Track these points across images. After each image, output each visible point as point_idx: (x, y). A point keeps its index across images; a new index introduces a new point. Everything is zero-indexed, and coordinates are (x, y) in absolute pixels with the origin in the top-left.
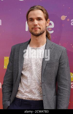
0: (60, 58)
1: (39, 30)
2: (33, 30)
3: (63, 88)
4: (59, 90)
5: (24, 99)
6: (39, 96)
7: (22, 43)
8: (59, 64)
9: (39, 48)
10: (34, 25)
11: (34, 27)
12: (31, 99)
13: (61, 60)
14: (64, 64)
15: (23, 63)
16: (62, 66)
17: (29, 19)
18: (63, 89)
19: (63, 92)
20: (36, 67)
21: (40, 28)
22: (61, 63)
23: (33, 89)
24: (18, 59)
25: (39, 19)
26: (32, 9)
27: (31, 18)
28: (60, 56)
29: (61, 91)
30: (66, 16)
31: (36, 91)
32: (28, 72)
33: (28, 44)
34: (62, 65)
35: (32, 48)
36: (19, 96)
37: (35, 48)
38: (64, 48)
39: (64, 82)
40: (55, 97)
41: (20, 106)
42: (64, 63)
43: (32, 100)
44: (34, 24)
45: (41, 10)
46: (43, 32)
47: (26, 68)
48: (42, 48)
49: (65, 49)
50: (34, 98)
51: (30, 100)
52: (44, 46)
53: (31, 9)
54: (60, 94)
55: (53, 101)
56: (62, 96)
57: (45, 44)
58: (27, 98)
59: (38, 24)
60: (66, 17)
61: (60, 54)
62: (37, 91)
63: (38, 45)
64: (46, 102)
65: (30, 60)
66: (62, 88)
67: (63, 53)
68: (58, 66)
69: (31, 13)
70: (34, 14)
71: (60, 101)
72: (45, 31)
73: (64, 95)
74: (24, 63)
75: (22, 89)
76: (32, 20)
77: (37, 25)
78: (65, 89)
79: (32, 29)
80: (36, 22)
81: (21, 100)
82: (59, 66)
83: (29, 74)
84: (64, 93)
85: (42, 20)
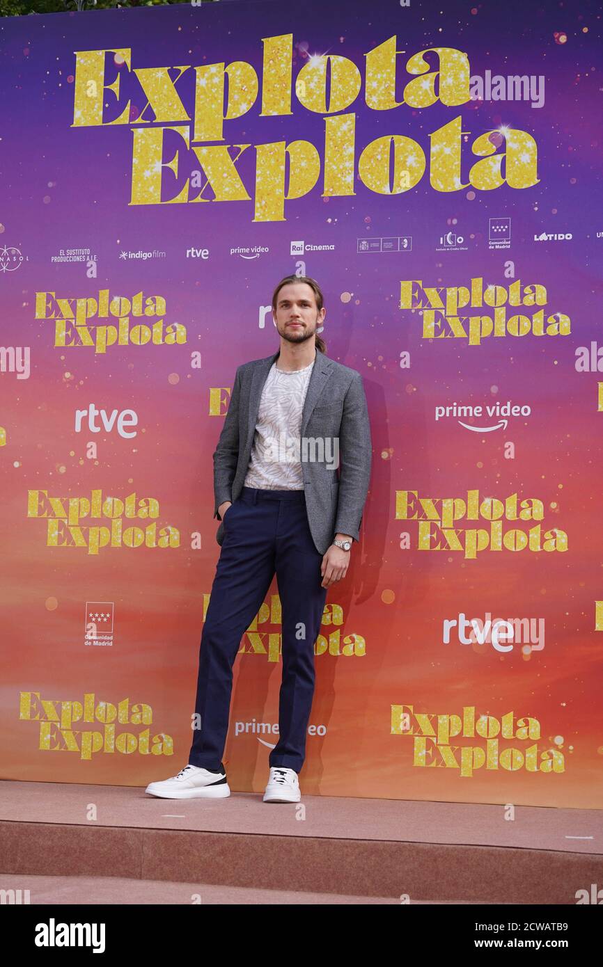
0: (346, 397)
1: (302, 328)
2: (288, 328)
3: (353, 466)
4: (345, 471)
5: (263, 488)
6: (296, 482)
7: (261, 360)
8: (344, 411)
9: (297, 372)
10: (292, 317)
11: (292, 321)
12: (279, 487)
13: (347, 400)
14: (354, 410)
15: (259, 405)
16: (350, 416)
17: (281, 302)
18: (352, 469)
19: (351, 476)
20: (288, 416)
21: (304, 325)
22: (348, 408)
23: (282, 467)
24: (249, 397)
25: (303, 304)
26: (289, 280)
27: (285, 301)
28: (344, 392)
29: (348, 473)
30: (352, 295)
31: (290, 471)
32: (269, 426)
33: (274, 362)
34: (350, 413)
35: (281, 371)
36: (252, 482)
37: (288, 373)
38: (355, 375)
39: (355, 452)
40: (333, 486)
41: (255, 505)
42: (355, 407)
43: (281, 489)
44: (292, 314)
45: (310, 284)
46: (311, 336)
47: (265, 417)
48: (305, 373)
49: (358, 375)
50: (284, 485)
51: (276, 491)
52: (310, 367)
53: (286, 280)
54: (346, 480)
55: (330, 496)
56: (350, 484)
57: (313, 363)
58: (271, 486)
59: (300, 315)
60: (352, 297)
61: (347, 388)
62: (292, 472)
63: (295, 365)
64: (313, 499)
65: (274, 401)
66: (350, 465)
67: (352, 385)
68: (341, 415)
69: (286, 288)
70: (293, 293)
71: (345, 496)
72: (314, 335)
73: (354, 483)
74: (261, 407)
75: (260, 465)
76: (287, 304)
77: (298, 317)
78: (357, 468)
79: (286, 325)
80: (297, 310)
81: (256, 491)
82: (343, 415)
83: (273, 432)
84: (353, 477)
85: (309, 306)
